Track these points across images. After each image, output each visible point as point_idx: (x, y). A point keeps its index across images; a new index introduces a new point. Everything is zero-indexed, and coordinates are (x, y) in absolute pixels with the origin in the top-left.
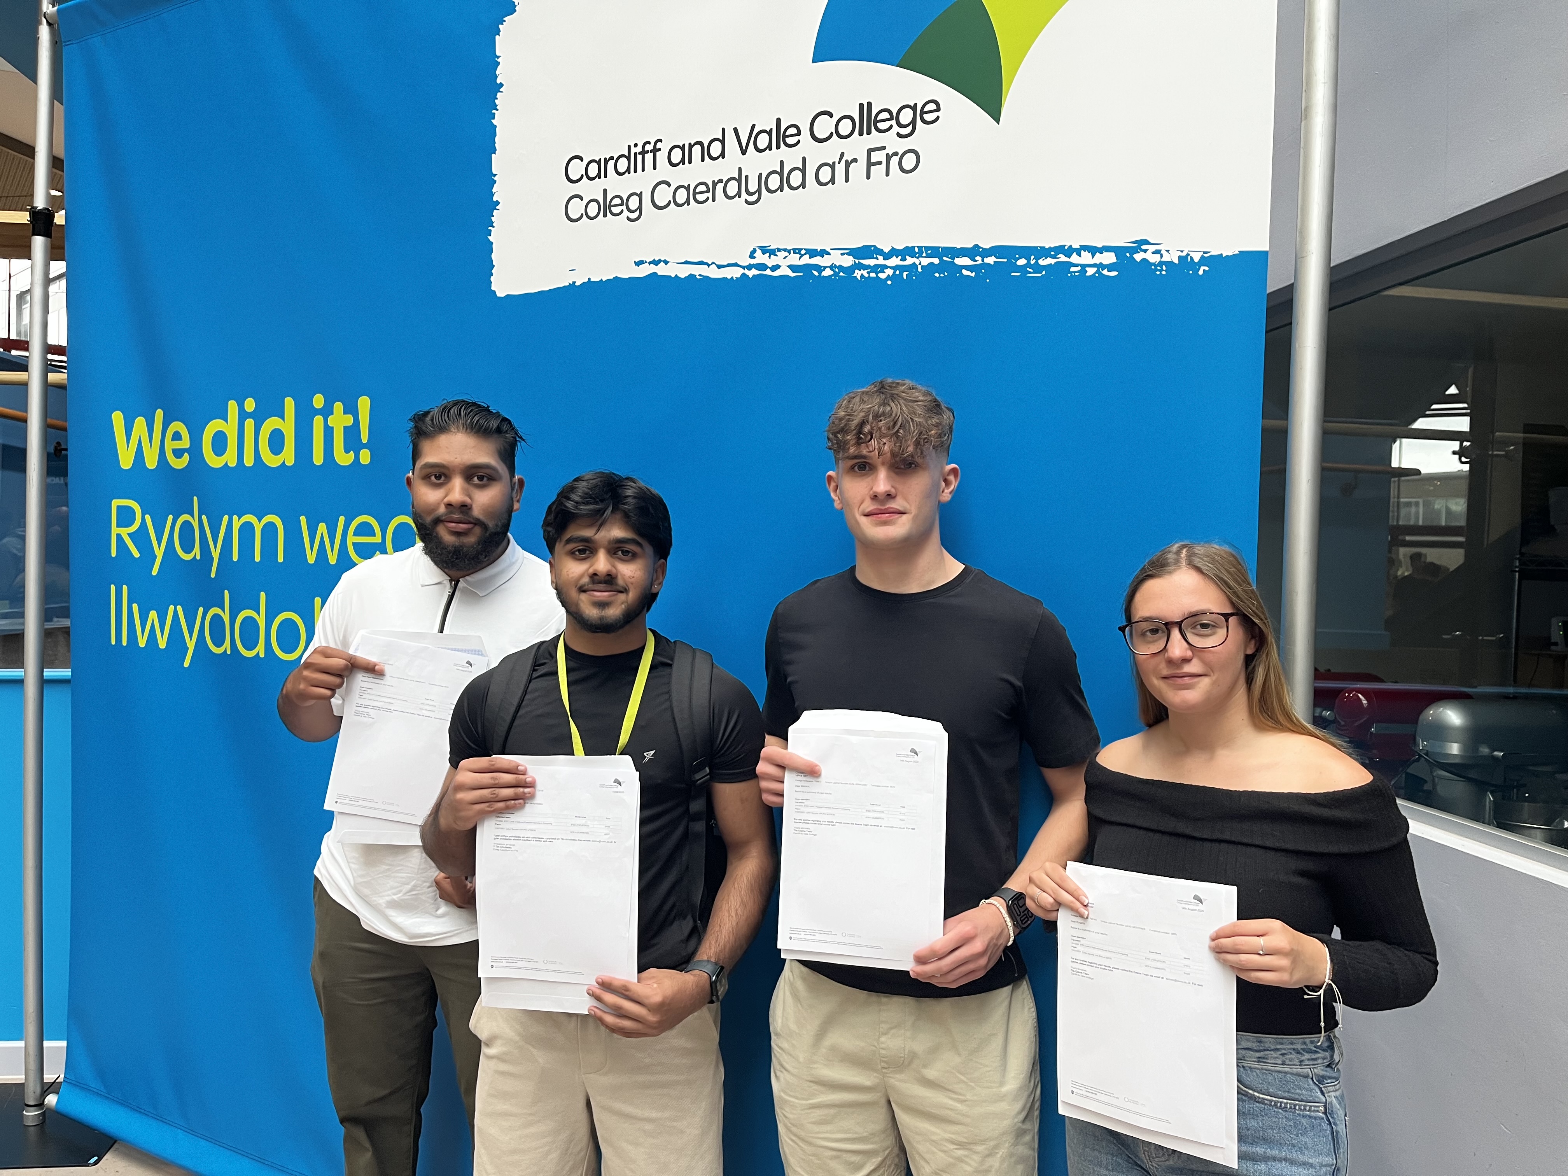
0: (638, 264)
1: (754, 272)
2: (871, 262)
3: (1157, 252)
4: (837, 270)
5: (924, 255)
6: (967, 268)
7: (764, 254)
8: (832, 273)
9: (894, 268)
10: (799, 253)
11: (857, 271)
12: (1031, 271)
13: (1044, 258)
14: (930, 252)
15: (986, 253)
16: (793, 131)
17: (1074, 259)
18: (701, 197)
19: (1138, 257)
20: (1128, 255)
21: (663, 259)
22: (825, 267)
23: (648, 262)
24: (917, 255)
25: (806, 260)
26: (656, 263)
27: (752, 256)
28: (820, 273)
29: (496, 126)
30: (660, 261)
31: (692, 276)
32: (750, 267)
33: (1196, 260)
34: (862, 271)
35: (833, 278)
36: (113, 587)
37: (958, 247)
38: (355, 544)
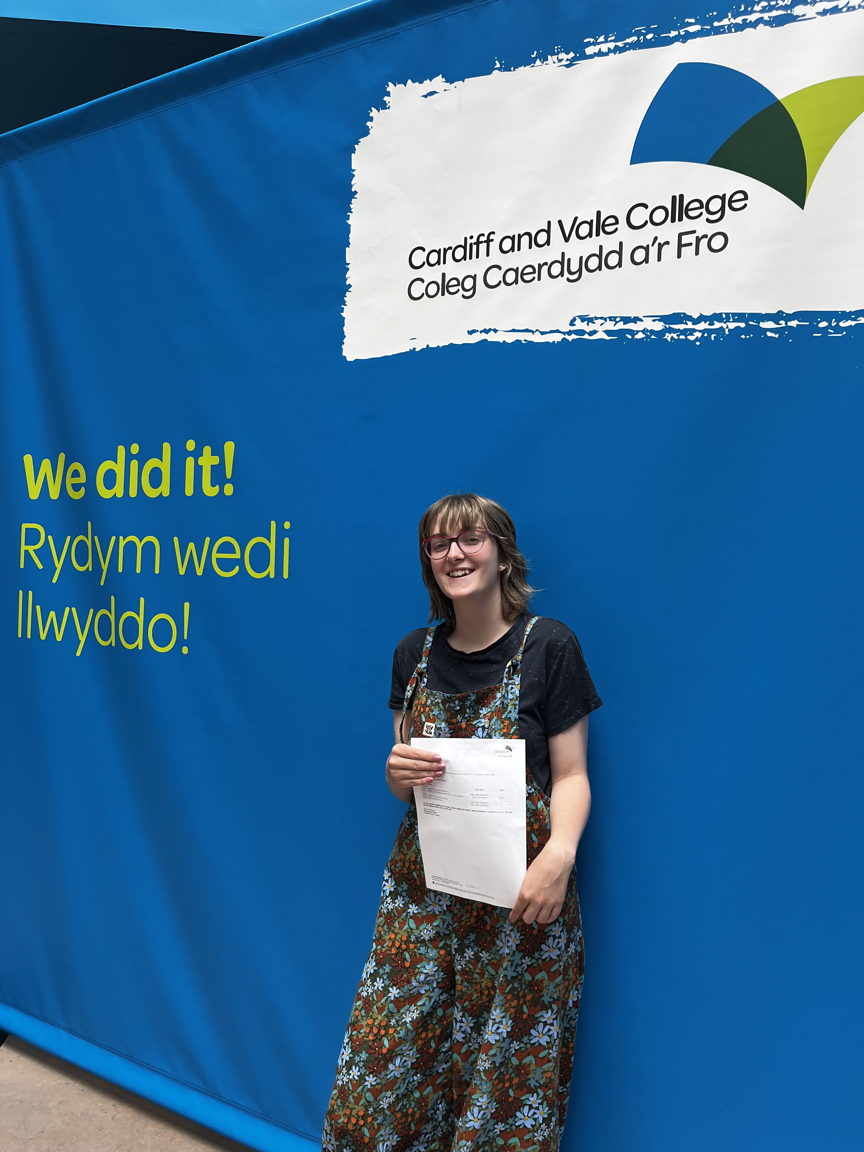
0: (471, 333)
1: (574, 337)
2: (681, 327)
4: (649, 334)
5: (731, 320)
6: (771, 330)
7: (582, 321)
8: (644, 336)
9: (703, 331)
10: (614, 320)
11: (667, 334)
12: (833, 331)
13: (845, 321)
14: (737, 317)
15: (789, 317)
16: (612, 221)
18: (527, 278)
21: (493, 328)
22: (638, 332)
23: (479, 330)
24: (725, 321)
25: (620, 326)
26: (486, 331)
27: (572, 323)
28: (633, 336)
29: (350, 225)
30: (490, 330)
31: (518, 342)
32: (570, 333)
34: (672, 334)
35: (645, 340)
36: (21, 592)
37: (764, 313)
38: (218, 560)
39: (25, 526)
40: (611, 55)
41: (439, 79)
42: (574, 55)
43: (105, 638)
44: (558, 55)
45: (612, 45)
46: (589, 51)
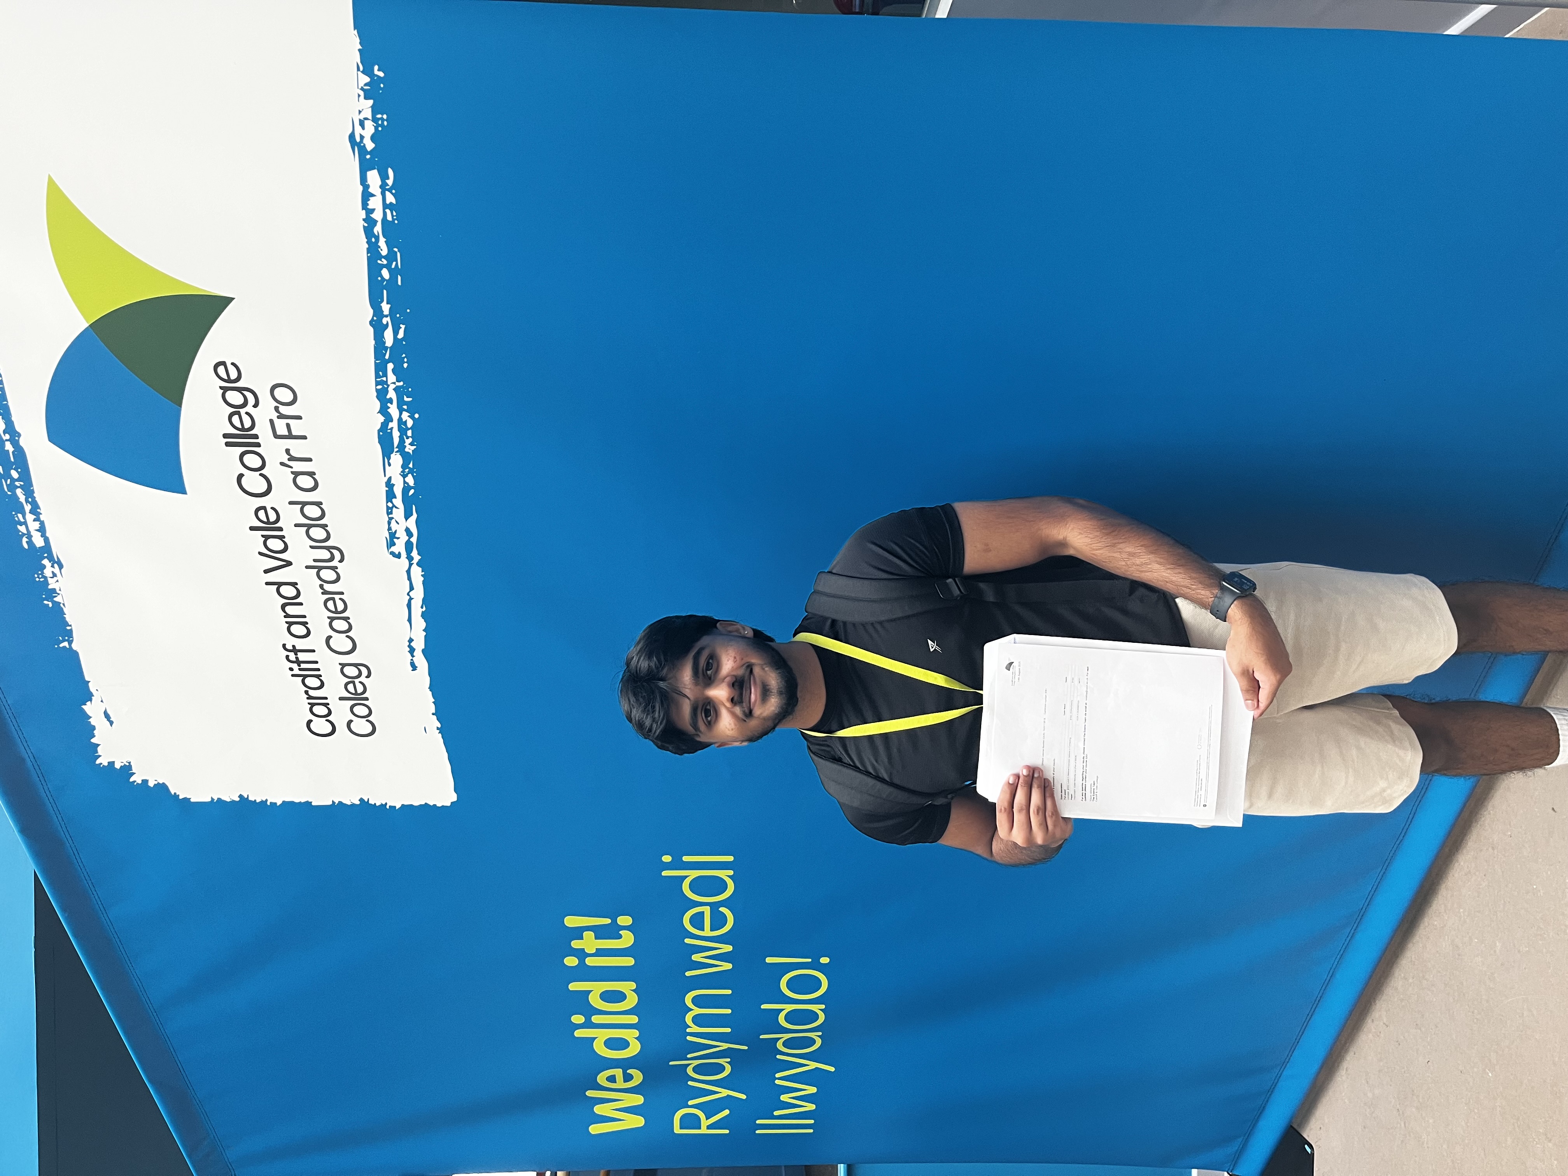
0: (414, 667)
1: (415, 553)
2: (396, 435)
3: (362, 124)
4: (407, 470)
5: (384, 379)
6: (396, 333)
7: (394, 544)
8: (410, 475)
9: (401, 411)
10: (391, 508)
11: (407, 450)
12: (394, 263)
13: (379, 249)
14: (381, 373)
15: (378, 312)
17: (378, 216)
18: (340, 607)
19: (370, 146)
20: (368, 157)
21: (408, 644)
22: (405, 482)
23: (411, 658)
24: (386, 386)
25: (398, 501)
26: (412, 651)
27: (398, 556)
28: (412, 488)
29: (284, 801)
30: (409, 646)
31: (423, 615)
32: (410, 558)
33: (367, 80)
34: (406, 444)
35: (415, 474)
36: (758, 1132)
37: (374, 342)
38: (711, 930)
39: (677, 1130)
40: (42, 518)
41: (88, 708)
42: (46, 560)
43: (812, 1042)
44: (47, 577)
45: (30, 517)
46: (39, 542)
